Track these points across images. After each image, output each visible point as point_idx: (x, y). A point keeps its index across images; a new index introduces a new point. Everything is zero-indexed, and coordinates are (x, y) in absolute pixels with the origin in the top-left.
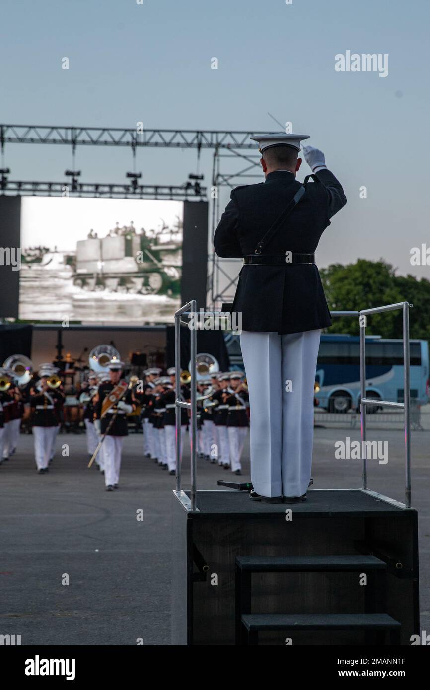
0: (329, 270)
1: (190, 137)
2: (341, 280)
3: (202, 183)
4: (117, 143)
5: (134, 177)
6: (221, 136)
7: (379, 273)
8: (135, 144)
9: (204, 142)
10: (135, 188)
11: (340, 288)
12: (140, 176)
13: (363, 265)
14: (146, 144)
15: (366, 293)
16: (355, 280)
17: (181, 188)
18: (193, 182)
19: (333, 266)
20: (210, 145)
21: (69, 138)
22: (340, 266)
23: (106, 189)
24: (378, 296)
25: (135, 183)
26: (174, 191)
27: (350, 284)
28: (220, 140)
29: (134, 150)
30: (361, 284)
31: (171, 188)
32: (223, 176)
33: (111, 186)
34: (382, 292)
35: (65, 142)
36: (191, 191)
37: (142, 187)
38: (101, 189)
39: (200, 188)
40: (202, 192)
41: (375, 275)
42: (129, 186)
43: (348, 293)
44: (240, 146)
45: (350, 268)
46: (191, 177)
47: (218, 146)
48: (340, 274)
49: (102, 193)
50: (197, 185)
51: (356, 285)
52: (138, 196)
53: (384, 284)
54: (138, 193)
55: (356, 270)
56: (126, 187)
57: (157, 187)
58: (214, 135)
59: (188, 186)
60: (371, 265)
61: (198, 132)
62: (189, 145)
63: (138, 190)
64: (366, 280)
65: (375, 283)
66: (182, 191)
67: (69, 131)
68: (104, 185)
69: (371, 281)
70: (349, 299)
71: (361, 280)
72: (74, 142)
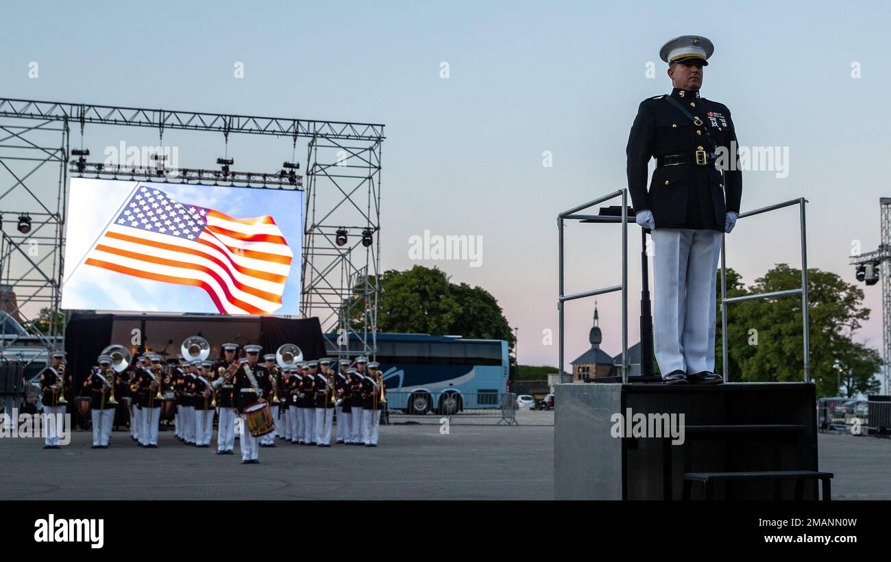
0: (385, 276)
1: (286, 125)
2: (398, 286)
3: (298, 172)
4: (208, 129)
5: (225, 163)
6: (318, 125)
7: (435, 280)
8: (227, 130)
9: (300, 130)
10: (226, 175)
11: (395, 295)
12: (232, 162)
13: (419, 272)
14: (239, 130)
15: (423, 300)
16: (411, 287)
17: (274, 176)
18: (288, 170)
19: (389, 272)
20: (307, 134)
21: (157, 121)
22: (396, 273)
23: (195, 175)
24: (434, 303)
25: (226, 169)
26: (267, 179)
27: (406, 291)
28: (317, 130)
29: (226, 136)
30: (417, 291)
31: (265, 176)
32: (319, 165)
33: (200, 172)
34: (438, 299)
35: (151, 124)
36: (285, 180)
37: (234, 174)
38: (189, 174)
39: (296, 177)
40: (298, 181)
41: (431, 282)
42: (219, 172)
43: (404, 299)
44: (337, 136)
45: (406, 274)
46: (286, 165)
47: (315, 135)
48: (396, 280)
49: (189, 179)
50: (292, 173)
51: (412, 292)
52: (230, 183)
53: (440, 292)
54: (230, 180)
55: (412, 277)
56: (216, 173)
57: (249, 175)
58: (312, 124)
59: (283, 174)
60: (427, 271)
61: (294, 120)
62: (285, 133)
63: (229, 177)
64: (422, 287)
65: (431, 289)
66: (277, 180)
67: (157, 114)
68: (193, 171)
69: (427, 288)
70: (406, 307)
71: (417, 286)
72: (161, 125)
